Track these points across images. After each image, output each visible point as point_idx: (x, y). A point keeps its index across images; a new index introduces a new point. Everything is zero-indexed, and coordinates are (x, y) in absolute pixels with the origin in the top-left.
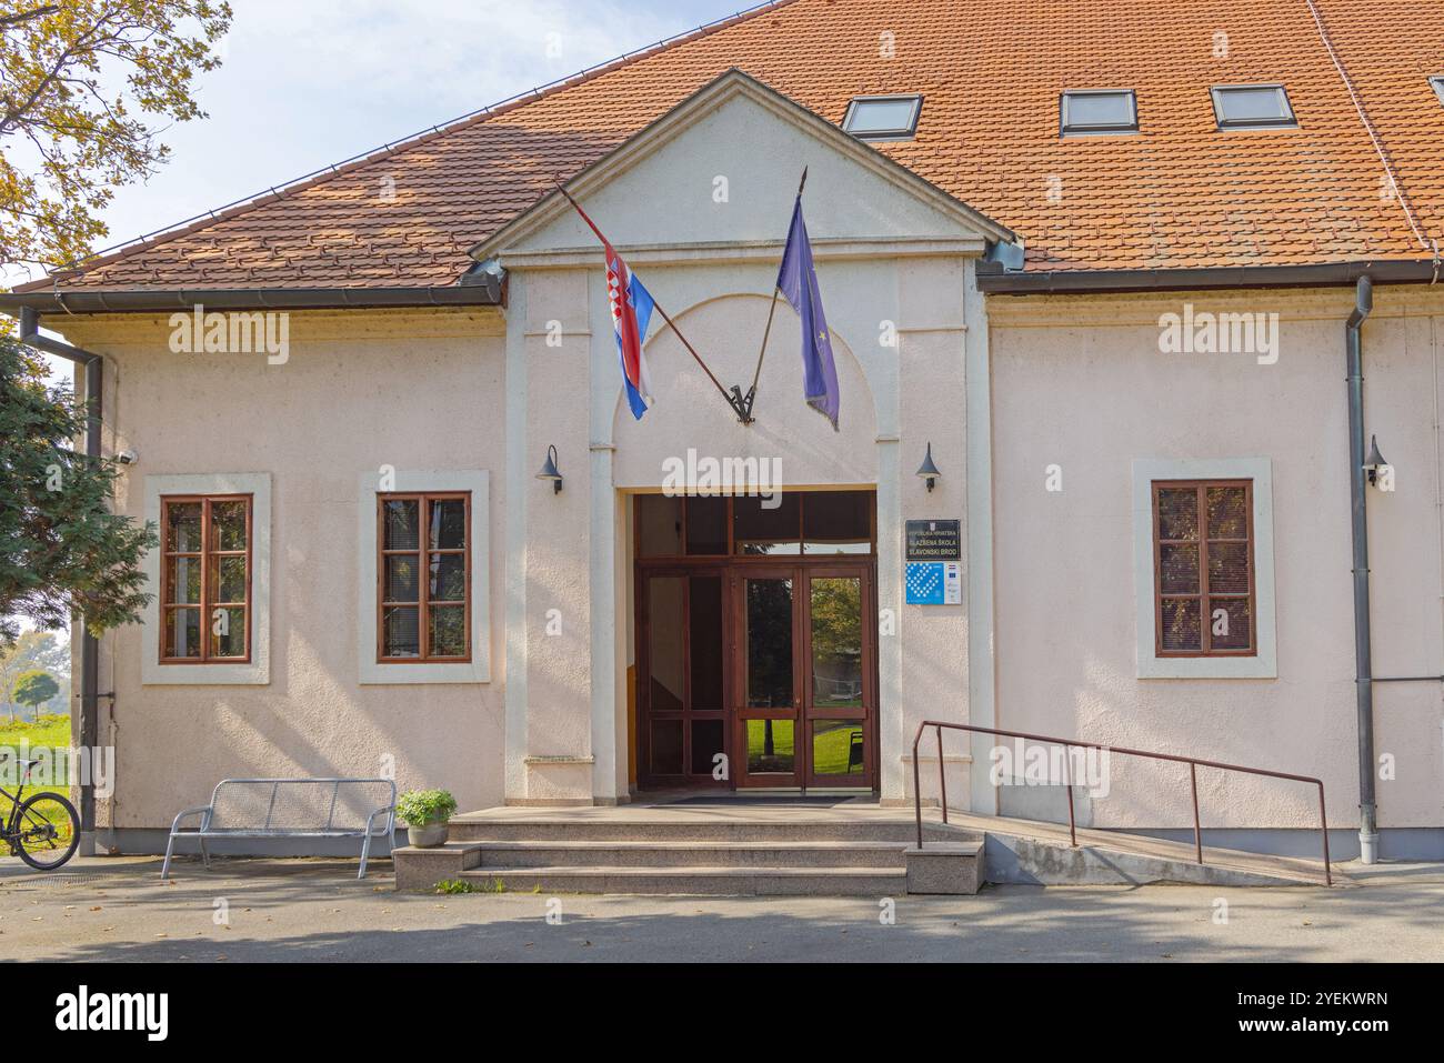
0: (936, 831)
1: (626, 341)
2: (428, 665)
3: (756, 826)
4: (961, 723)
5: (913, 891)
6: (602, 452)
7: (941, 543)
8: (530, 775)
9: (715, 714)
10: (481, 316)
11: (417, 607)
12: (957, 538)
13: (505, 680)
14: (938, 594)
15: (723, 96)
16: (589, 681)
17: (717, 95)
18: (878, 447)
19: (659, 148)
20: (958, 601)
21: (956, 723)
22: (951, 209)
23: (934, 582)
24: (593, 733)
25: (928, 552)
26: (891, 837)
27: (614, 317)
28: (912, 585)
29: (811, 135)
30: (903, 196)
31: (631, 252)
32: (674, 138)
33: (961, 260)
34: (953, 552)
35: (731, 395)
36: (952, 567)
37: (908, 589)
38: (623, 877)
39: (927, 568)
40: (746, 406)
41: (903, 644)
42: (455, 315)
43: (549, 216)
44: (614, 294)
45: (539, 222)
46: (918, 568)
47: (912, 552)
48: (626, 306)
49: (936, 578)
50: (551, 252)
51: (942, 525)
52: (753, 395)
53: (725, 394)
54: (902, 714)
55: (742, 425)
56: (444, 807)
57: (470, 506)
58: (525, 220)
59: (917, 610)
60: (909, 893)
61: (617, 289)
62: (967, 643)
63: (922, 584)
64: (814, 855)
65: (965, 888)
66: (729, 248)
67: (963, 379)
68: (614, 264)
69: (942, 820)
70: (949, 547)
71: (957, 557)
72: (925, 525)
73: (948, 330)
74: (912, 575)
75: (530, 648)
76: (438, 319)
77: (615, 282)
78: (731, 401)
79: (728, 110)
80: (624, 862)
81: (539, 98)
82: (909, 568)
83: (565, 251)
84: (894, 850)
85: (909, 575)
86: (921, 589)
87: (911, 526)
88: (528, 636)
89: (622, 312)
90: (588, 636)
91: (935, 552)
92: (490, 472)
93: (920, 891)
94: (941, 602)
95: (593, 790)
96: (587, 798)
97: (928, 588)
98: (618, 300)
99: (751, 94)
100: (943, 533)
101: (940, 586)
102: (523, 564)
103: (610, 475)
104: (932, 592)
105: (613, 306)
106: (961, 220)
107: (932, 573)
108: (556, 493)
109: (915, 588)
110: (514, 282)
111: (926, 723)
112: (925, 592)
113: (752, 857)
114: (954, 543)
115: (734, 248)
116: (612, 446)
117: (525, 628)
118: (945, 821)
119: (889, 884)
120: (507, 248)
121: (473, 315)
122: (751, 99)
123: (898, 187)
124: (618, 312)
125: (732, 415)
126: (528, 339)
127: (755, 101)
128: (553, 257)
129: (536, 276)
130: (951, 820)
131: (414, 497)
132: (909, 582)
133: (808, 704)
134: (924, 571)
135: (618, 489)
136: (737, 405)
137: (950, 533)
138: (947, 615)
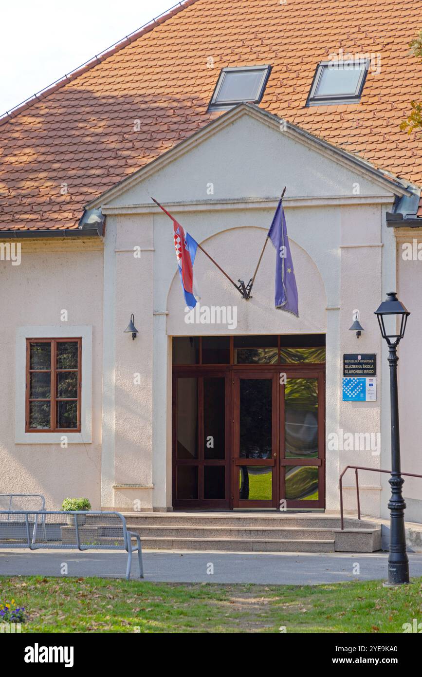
0: (354, 523)
1: (184, 269)
2: (55, 434)
3: (252, 519)
4: (375, 468)
5: (338, 550)
6: (161, 316)
7: (365, 366)
8: (116, 494)
9: (220, 463)
10: (90, 242)
11: (49, 402)
12: (374, 364)
13: (101, 441)
14: (362, 395)
15: (236, 117)
16: (151, 443)
17: (233, 116)
18: (327, 312)
19: (196, 146)
20: (374, 399)
21: (372, 468)
22: (374, 179)
23: (359, 388)
24: (153, 471)
25: (356, 372)
26: (328, 526)
27: (178, 258)
28: (346, 390)
29: (289, 137)
30: (345, 171)
31: (180, 205)
32: (206, 140)
33: (380, 207)
34: (372, 372)
35: (238, 284)
36: (371, 381)
37: (344, 393)
38: (182, 541)
39: (356, 381)
40: (247, 291)
41: (340, 423)
42: (76, 241)
43: (131, 185)
44: (178, 246)
45: (125, 189)
46: (350, 381)
47: (346, 372)
48: (185, 251)
49: (361, 386)
50: (133, 206)
51: (364, 356)
52: (252, 285)
53: (235, 285)
54: (339, 463)
55: (244, 300)
56: (86, 506)
57: (81, 346)
58: (118, 188)
59: (349, 404)
60: (335, 551)
61: (180, 243)
62: (379, 423)
63: (352, 390)
64: (284, 533)
65: (366, 549)
66: (238, 203)
67: (380, 274)
68: (178, 231)
69: (357, 518)
70: (369, 369)
71: (374, 374)
72: (354, 357)
73: (371, 246)
74: (347, 384)
75: (117, 425)
76: (65, 243)
77: (179, 240)
78: (238, 288)
79: (239, 122)
80: (180, 536)
81: (99, 62)
82: (344, 381)
83: (141, 206)
84: (329, 531)
85: (344, 385)
86: (352, 392)
87: (346, 357)
88: (116, 418)
89: (183, 255)
90: (151, 418)
91: (361, 372)
92: (93, 327)
93: (342, 550)
94: (364, 400)
95: (153, 503)
96: (149, 507)
97: (356, 392)
98: (180, 249)
99: (253, 116)
100: (365, 361)
101: (364, 391)
102: (113, 377)
103: (165, 329)
104: (359, 394)
105: (178, 253)
106: (380, 184)
107: (359, 383)
108: (133, 339)
109: (348, 392)
110: (109, 221)
111: (349, 467)
112: (354, 394)
113: (251, 533)
114: (372, 367)
115: (242, 203)
116: (167, 312)
117: (114, 413)
118: (359, 518)
119: (325, 547)
120: (105, 205)
121: (85, 241)
122: (253, 118)
123: (342, 165)
124: (180, 256)
125: (239, 295)
126: (117, 253)
127: (255, 119)
128: (133, 209)
129: (122, 218)
130: (361, 518)
131: (49, 341)
132: (344, 388)
133: (282, 456)
134: (354, 383)
135: (169, 336)
136: (242, 290)
137: (370, 361)
138: (368, 407)
